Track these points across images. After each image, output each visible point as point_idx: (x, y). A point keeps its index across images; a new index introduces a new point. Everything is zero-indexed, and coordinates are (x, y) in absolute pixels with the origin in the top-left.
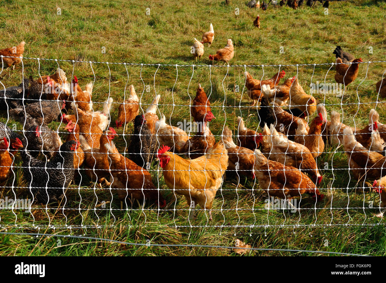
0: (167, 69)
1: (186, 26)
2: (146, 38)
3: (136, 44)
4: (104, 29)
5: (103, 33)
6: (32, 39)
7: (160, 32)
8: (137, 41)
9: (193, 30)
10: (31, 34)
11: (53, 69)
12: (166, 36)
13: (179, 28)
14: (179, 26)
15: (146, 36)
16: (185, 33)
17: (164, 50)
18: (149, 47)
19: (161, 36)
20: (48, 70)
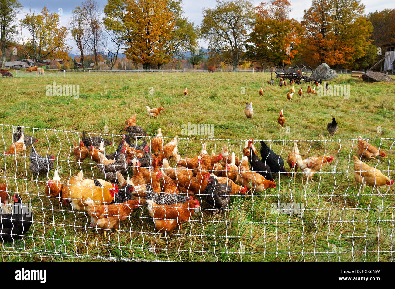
0: (228, 129)
1: (234, 98)
2: (210, 107)
3: (204, 112)
4: (183, 102)
5: (182, 104)
6: (140, 111)
7: (218, 103)
8: (205, 110)
9: (239, 101)
10: (140, 108)
11: (154, 131)
12: (222, 106)
13: (230, 100)
14: (230, 98)
15: (210, 106)
16: (234, 103)
17: (224, 116)
18: (213, 114)
19: (220, 106)
20: (151, 132)
